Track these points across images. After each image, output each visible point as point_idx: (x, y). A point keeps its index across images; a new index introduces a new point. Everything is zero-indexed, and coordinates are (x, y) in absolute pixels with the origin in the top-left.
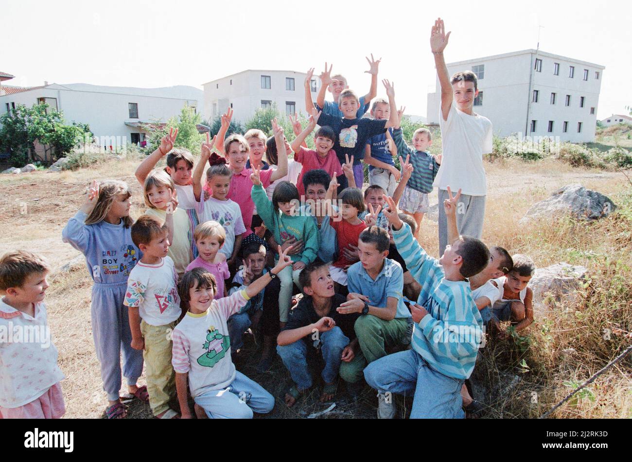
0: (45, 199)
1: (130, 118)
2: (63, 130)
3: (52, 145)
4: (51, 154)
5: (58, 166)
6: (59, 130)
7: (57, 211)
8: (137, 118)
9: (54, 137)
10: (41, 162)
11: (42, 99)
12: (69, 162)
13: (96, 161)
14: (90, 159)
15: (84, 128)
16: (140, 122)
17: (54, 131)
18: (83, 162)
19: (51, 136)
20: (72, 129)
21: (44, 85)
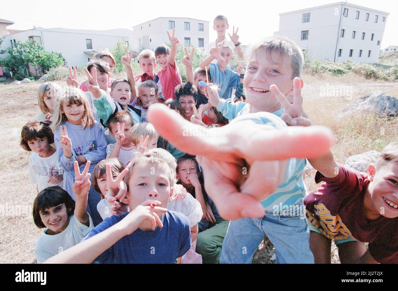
0: (29, 101)
1: (87, 48)
2: (45, 56)
3: (39, 66)
4: (39, 72)
5: (43, 79)
6: (43, 56)
7: (36, 108)
8: (92, 48)
9: (40, 61)
10: (34, 77)
11: (31, 37)
12: (49, 77)
13: (66, 76)
14: (62, 75)
15: (59, 55)
16: (93, 51)
17: (39, 57)
18: (57, 77)
19: (38, 61)
20: (50, 56)
21: (33, 28)
